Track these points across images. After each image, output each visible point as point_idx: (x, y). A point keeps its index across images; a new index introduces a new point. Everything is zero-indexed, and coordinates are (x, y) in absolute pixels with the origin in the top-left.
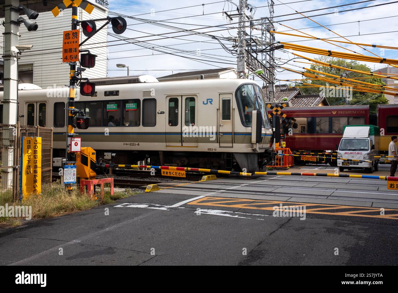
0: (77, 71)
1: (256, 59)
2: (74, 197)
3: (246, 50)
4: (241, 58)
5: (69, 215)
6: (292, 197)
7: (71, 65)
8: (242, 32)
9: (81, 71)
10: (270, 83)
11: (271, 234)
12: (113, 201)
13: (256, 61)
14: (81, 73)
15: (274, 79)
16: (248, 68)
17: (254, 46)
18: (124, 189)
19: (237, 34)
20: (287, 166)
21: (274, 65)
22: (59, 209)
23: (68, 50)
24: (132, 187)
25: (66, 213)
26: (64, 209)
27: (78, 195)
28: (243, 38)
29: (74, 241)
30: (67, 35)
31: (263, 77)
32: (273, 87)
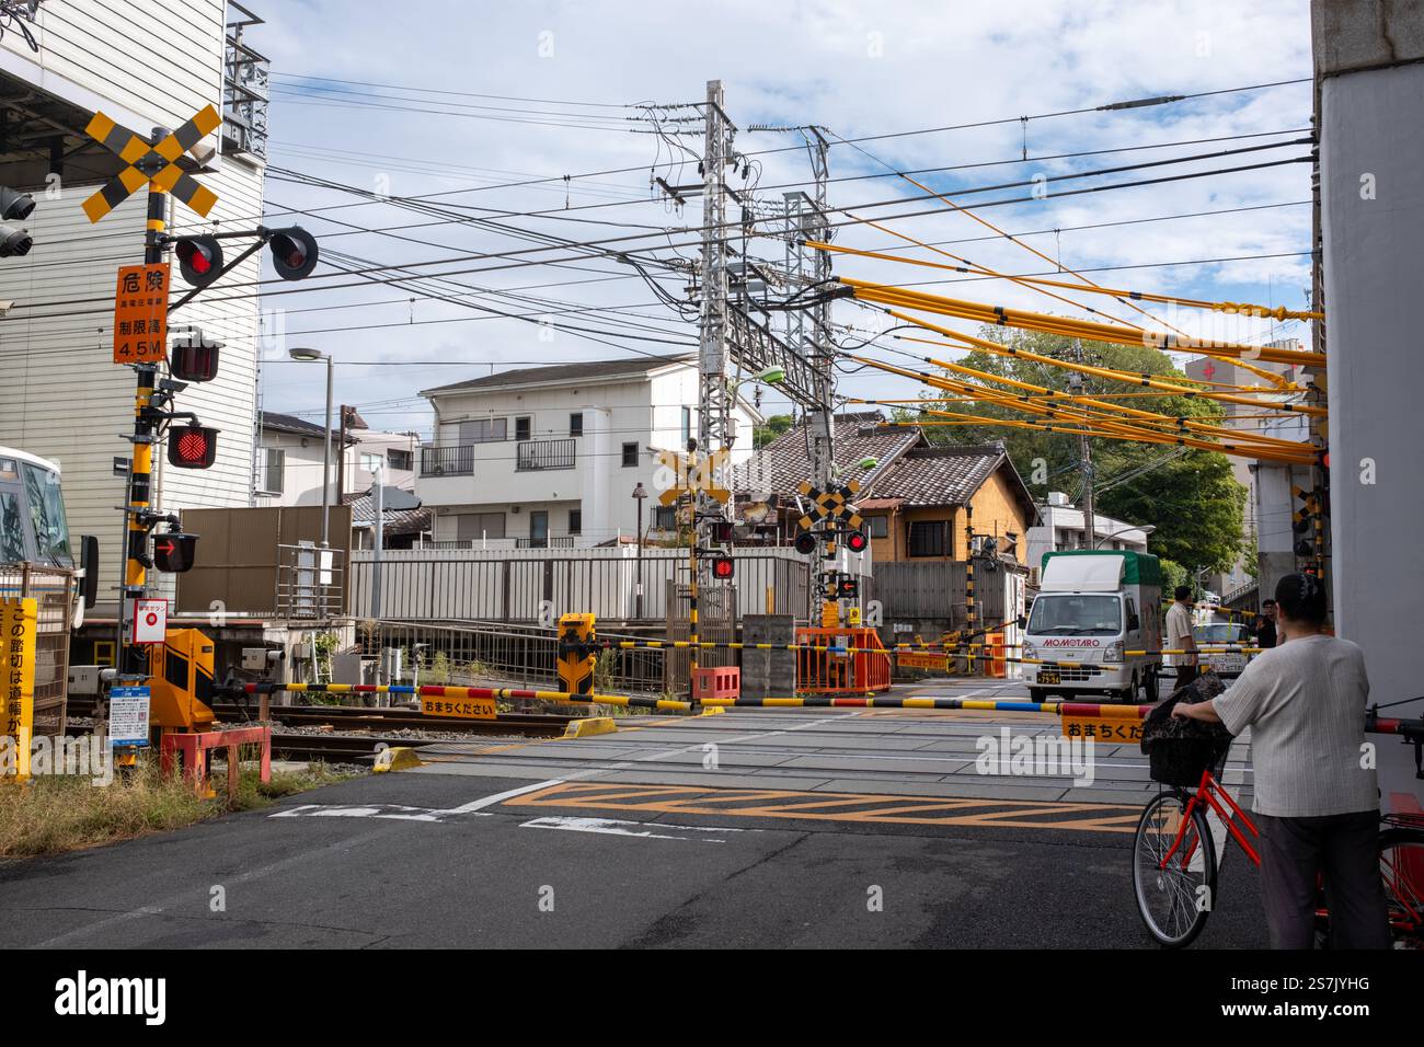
0: (161, 391)
1: (765, 330)
2: (139, 788)
3: (728, 304)
4: (714, 329)
5: (121, 843)
6: (833, 779)
7: (140, 372)
8: (717, 245)
9: (171, 391)
10: (816, 409)
11: (733, 875)
12: (269, 801)
13: (764, 337)
14: (171, 398)
15: (832, 395)
16: (736, 359)
17: (756, 288)
18: (304, 765)
19: (700, 250)
20: (867, 688)
21: (829, 350)
22: (91, 826)
23: (133, 325)
24: (331, 759)
25: (115, 838)
26: (106, 824)
27: (156, 782)
28: (720, 262)
29: (144, 909)
30: (128, 279)
31: (792, 391)
32: (827, 422)
